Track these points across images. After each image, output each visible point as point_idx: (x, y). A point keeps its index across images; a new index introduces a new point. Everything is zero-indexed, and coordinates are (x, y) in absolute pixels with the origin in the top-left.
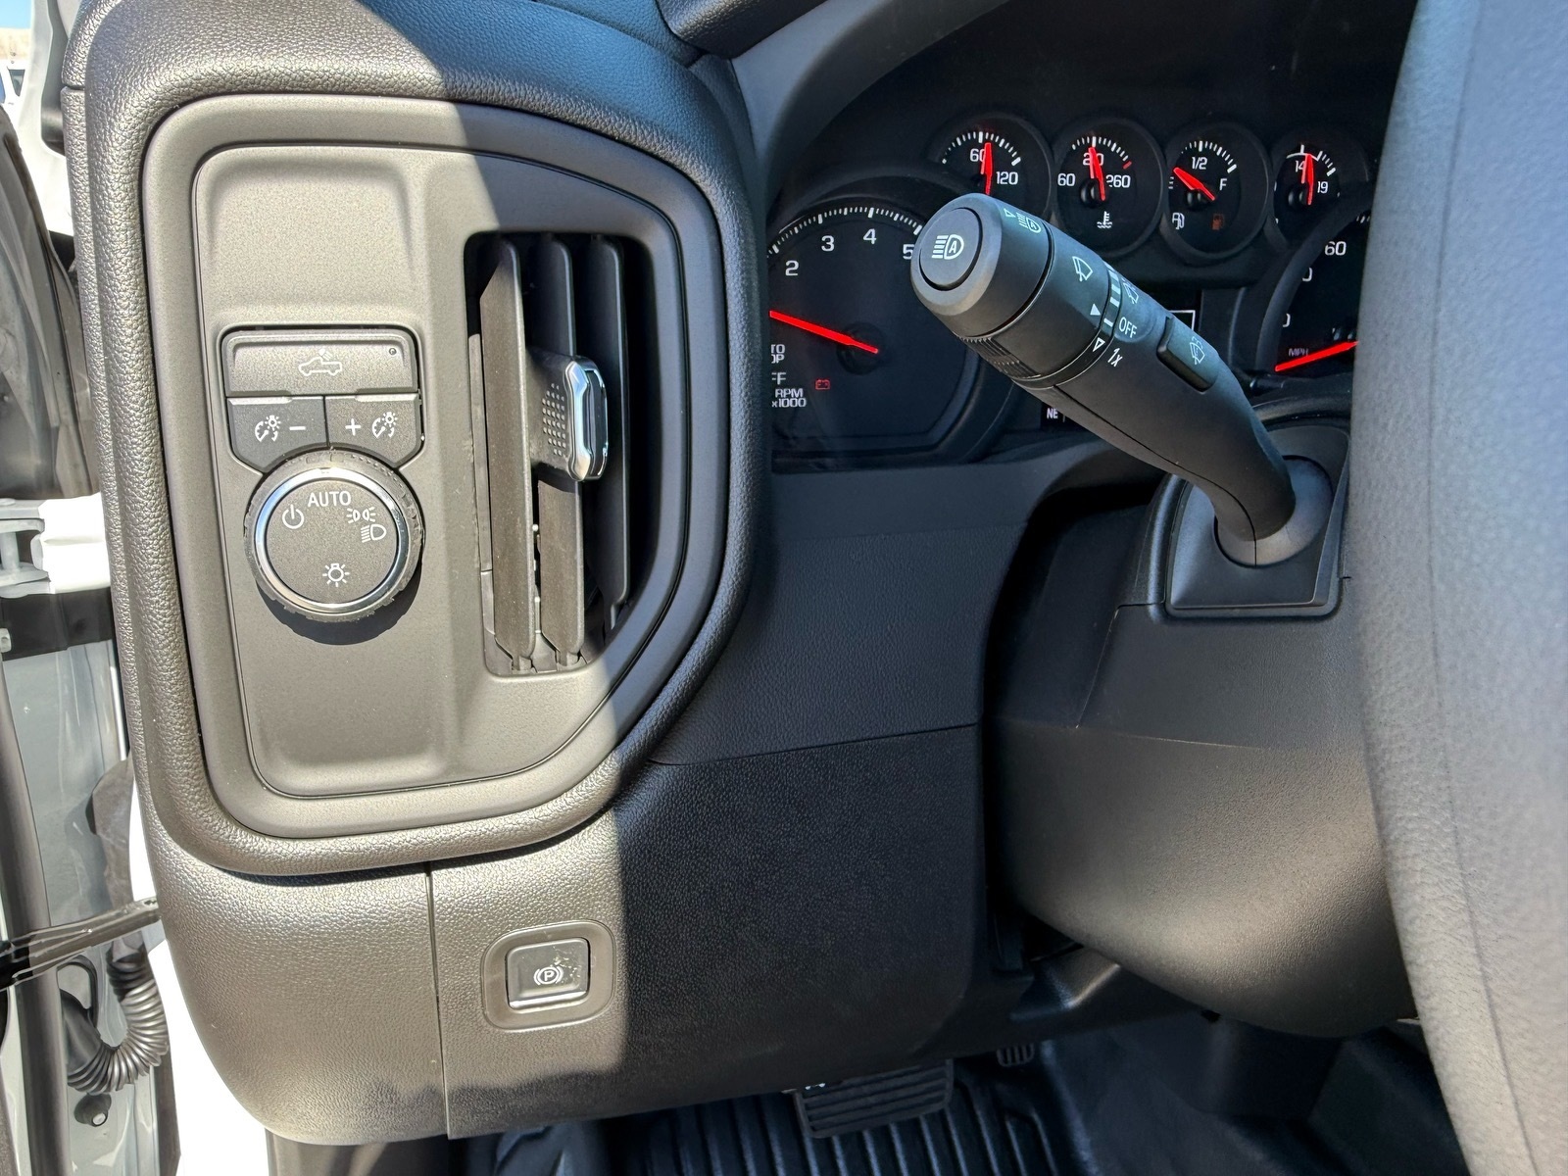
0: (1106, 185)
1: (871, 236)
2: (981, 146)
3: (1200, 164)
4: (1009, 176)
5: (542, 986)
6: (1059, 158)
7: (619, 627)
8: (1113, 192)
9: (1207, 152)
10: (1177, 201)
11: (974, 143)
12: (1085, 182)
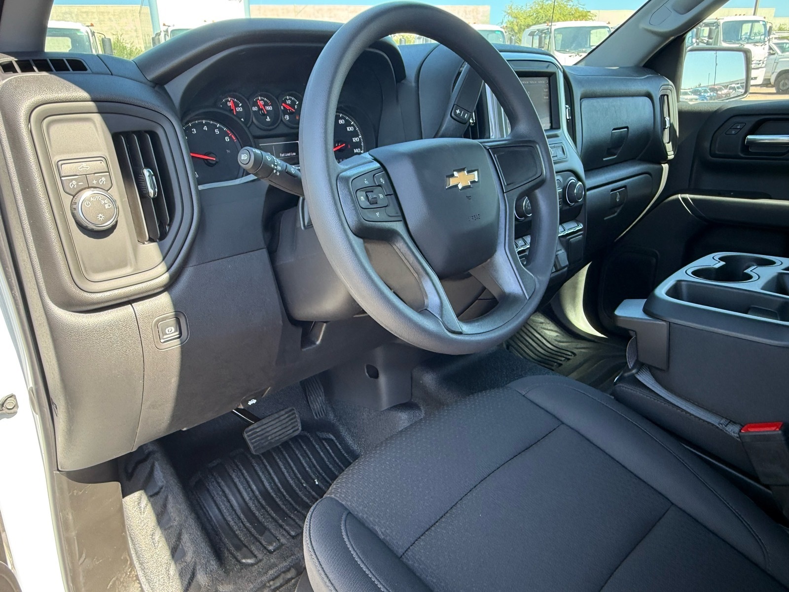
0: (266, 110)
1: (205, 128)
2: (230, 101)
3: (289, 102)
4: (239, 109)
5: (169, 334)
6: (251, 103)
7: (169, 230)
8: (267, 111)
9: (290, 99)
10: (285, 112)
11: (228, 101)
12: (260, 109)
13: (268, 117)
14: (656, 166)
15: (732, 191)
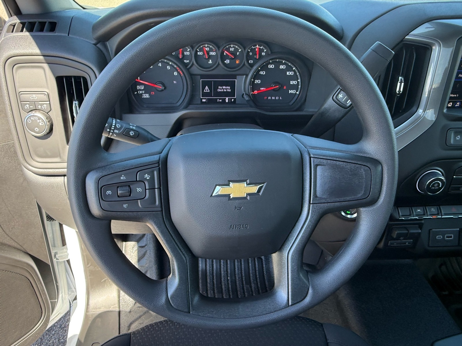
13: (210, 61)
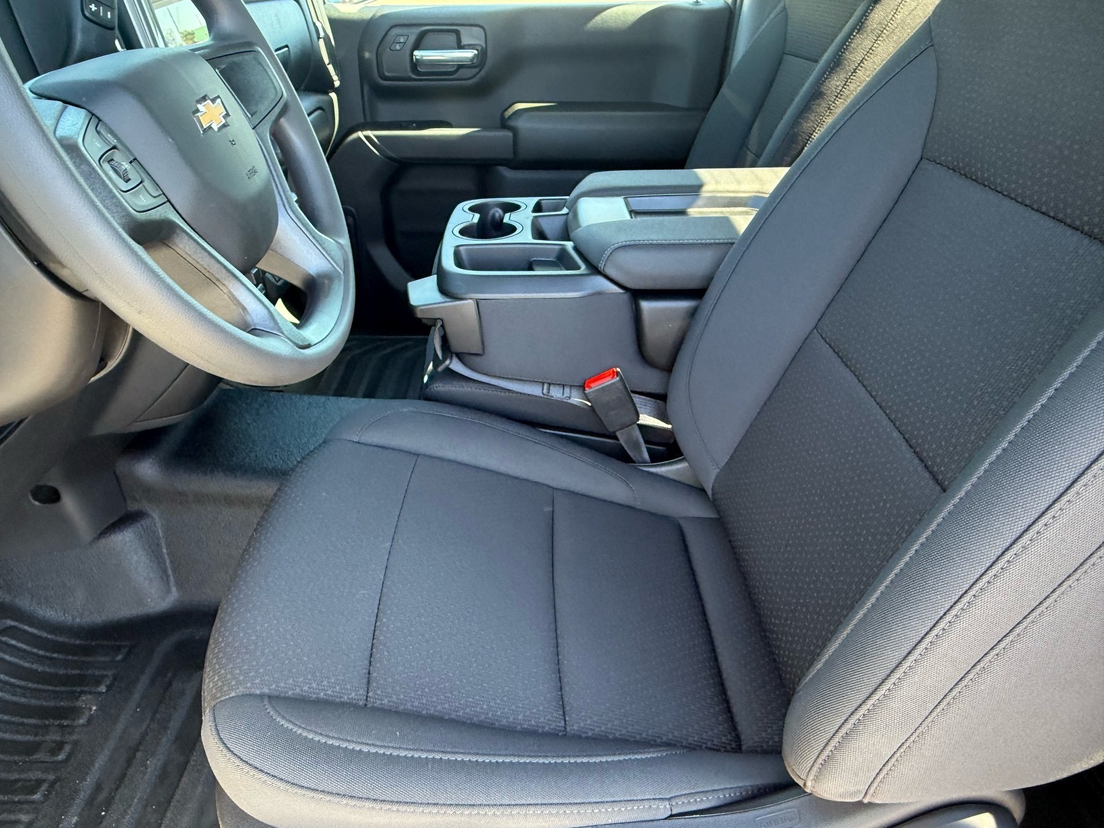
14: (323, 97)
15: (414, 122)
